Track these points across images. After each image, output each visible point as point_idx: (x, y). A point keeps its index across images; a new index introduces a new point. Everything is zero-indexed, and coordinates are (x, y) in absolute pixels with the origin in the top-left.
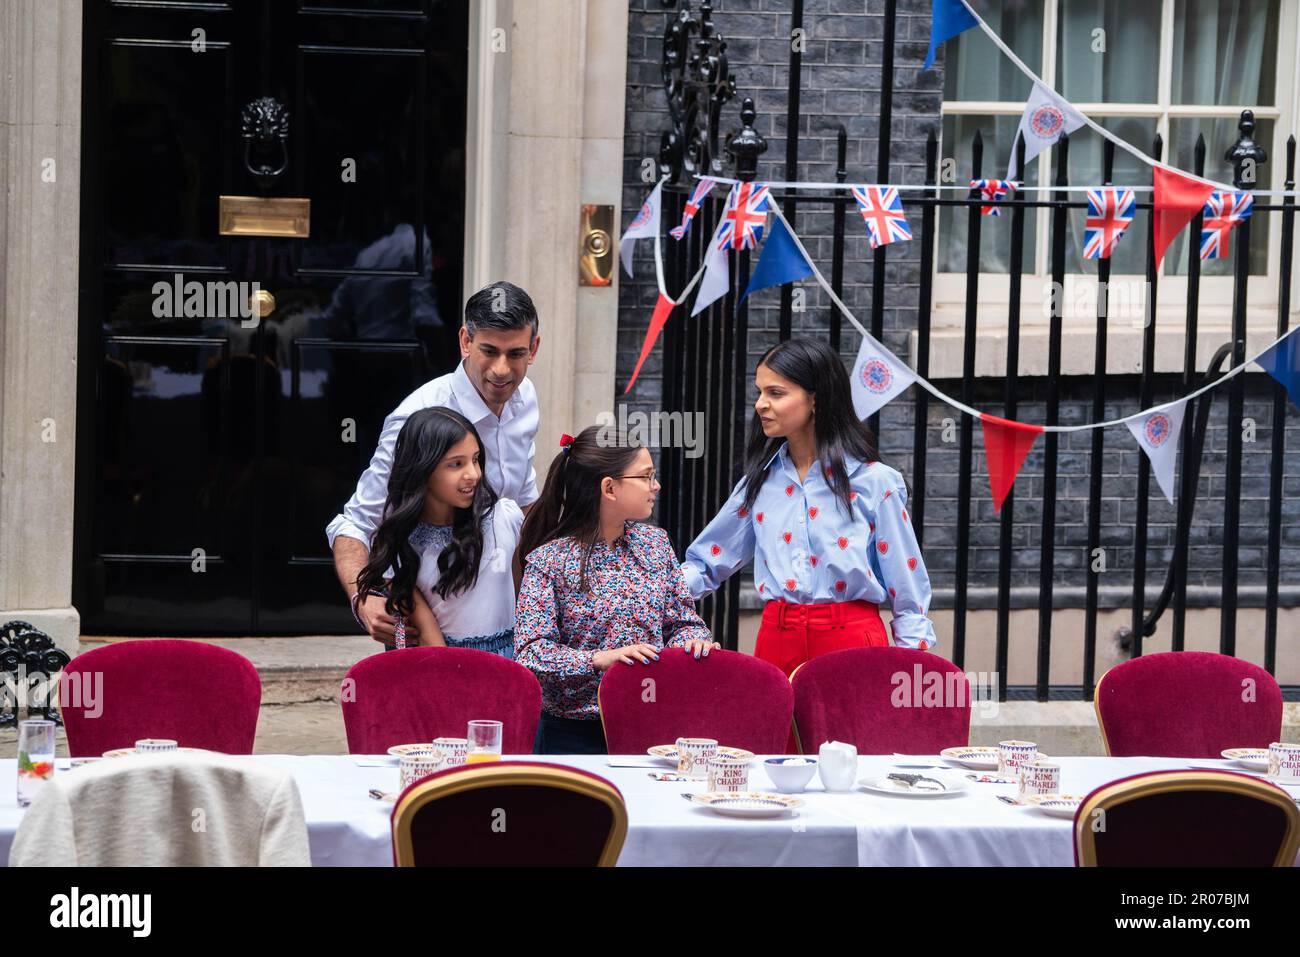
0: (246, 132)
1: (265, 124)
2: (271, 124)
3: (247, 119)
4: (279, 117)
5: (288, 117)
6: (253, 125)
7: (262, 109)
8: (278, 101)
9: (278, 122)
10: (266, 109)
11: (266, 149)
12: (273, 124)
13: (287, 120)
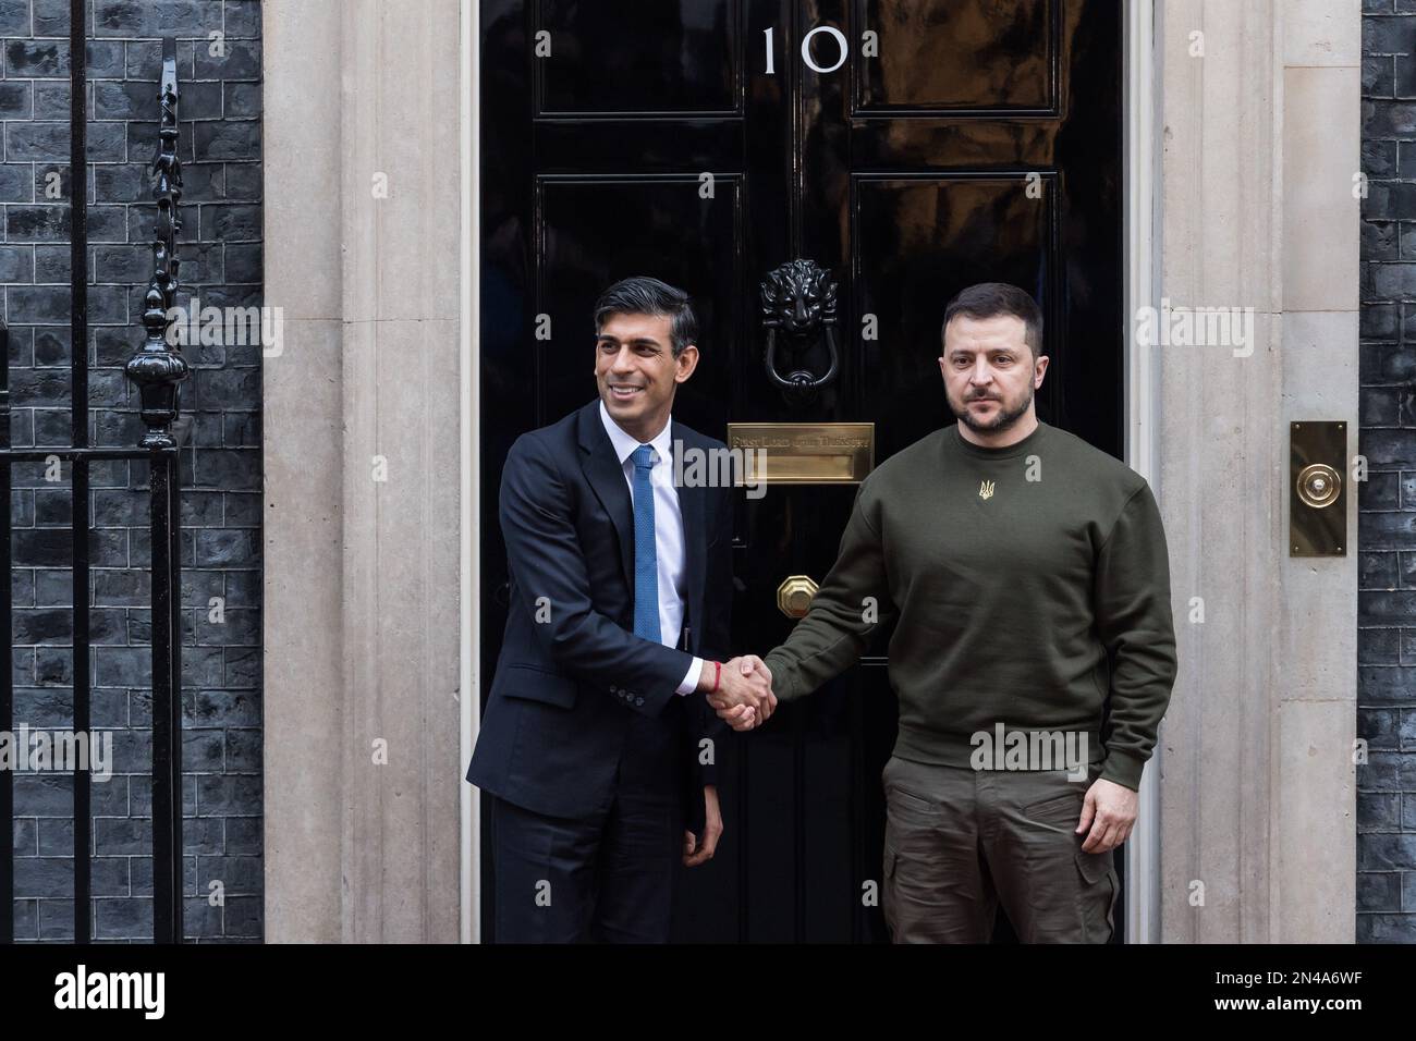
0: (770, 317)
1: (800, 303)
2: (808, 303)
3: (770, 297)
4: (822, 290)
5: (837, 289)
6: (779, 305)
7: (794, 278)
8: (820, 263)
9: (820, 299)
10: (800, 277)
11: (799, 345)
12: (813, 301)
13: (837, 293)
